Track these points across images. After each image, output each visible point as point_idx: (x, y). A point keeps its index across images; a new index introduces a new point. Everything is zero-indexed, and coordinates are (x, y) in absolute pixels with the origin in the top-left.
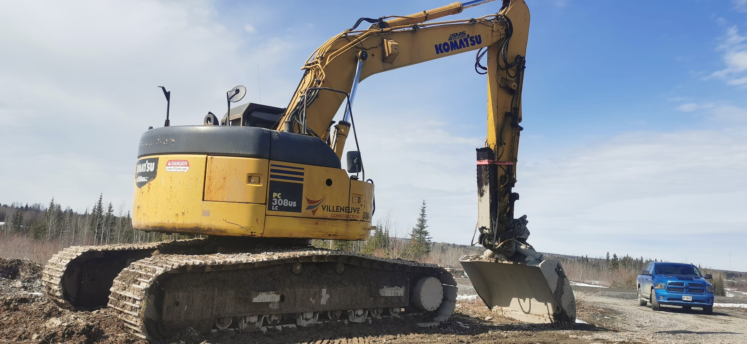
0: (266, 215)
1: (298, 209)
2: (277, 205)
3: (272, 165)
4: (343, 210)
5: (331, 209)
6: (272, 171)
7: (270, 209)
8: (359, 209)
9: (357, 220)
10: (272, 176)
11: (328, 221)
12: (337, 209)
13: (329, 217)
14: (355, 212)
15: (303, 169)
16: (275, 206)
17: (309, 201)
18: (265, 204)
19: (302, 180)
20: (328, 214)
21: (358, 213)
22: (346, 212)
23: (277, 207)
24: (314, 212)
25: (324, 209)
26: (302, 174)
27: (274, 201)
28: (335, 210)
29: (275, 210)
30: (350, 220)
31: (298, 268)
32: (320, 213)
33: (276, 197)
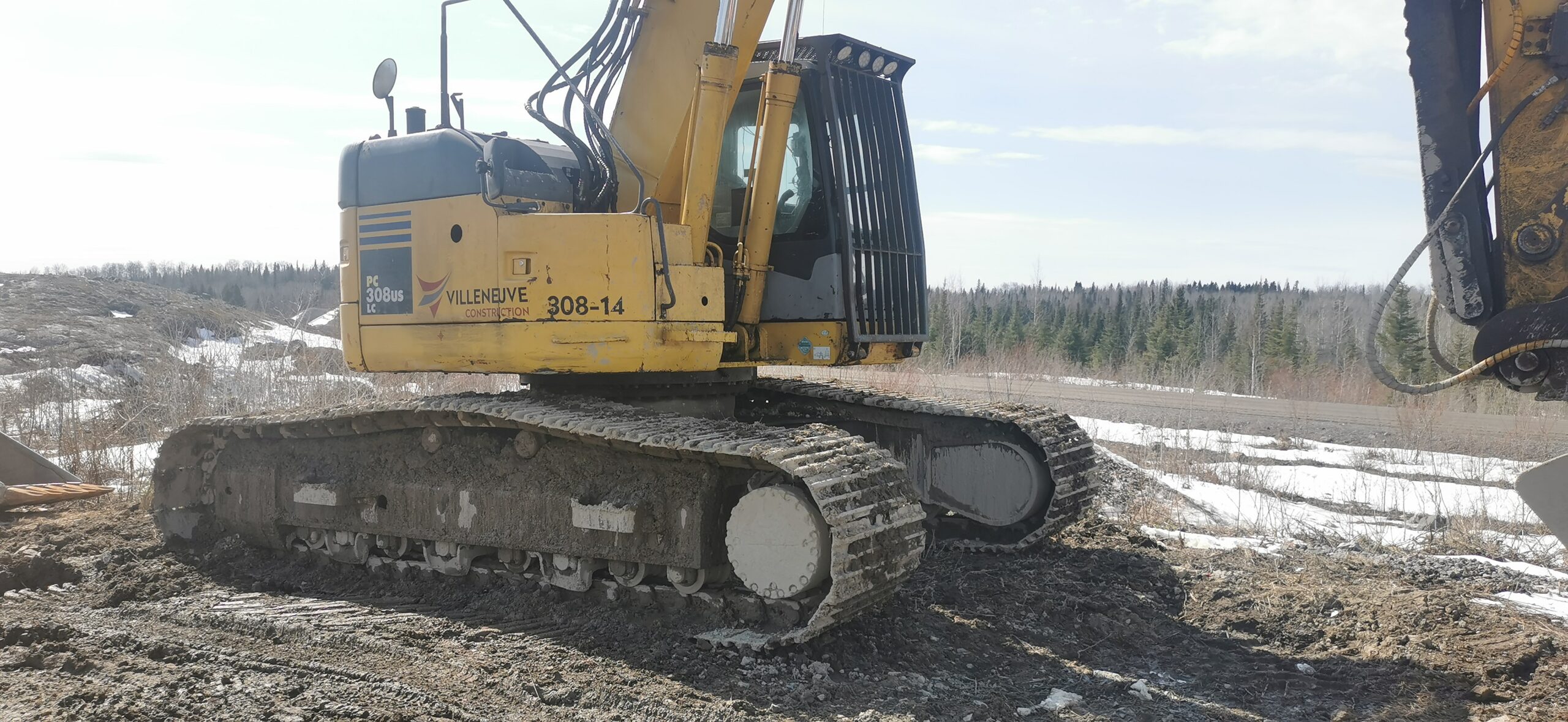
0: (361, 326)
1: (405, 306)
2: (374, 301)
3: (362, 218)
4: (488, 299)
5: (464, 300)
6: (364, 229)
7: (365, 312)
8: (523, 291)
9: (524, 321)
10: (364, 241)
11: (460, 327)
12: (476, 296)
13: (462, 319)
14: (512, 298)
15: (409, 213)
16: (371, 304)
17: (426, 286)
18: (357, 302)
19: (408, 238)
20: (460, 312)
21: (521, 300)
22: (493, 302)
23: (374, 305)
24: (434, 309)
25: (451, 301)
26: (408, 225)
27: (368, 295)
28: (472, 299)
29: (372, 313)
30: (504, 321)
31: (432, 438)
32: (447, 311)
33: (372, 286)
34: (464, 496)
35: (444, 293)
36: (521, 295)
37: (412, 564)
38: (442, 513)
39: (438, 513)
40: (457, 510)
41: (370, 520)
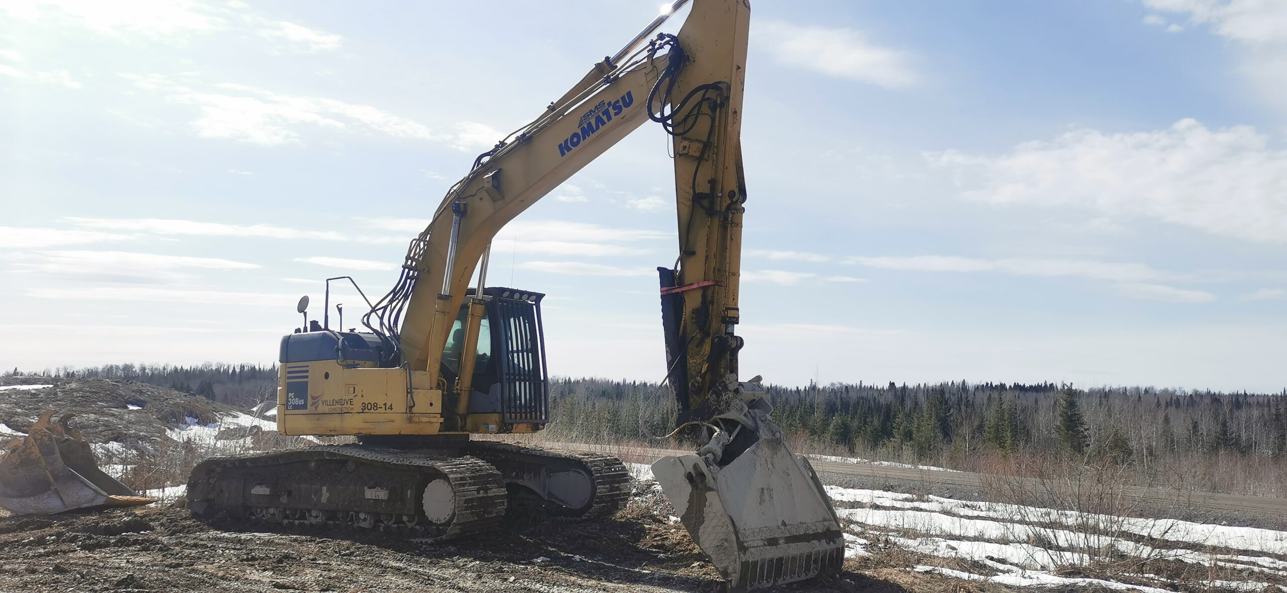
0: (285, 415)
1: (304, 407)
2: (292, 404)
3: (288, 368)
4: (338, 403)
5: (329, 404)
6: (289, 372)
7: (287, 409)
8: (351, 401)
9: (352, 413)
10: (289, 378)
11: (326, 415)
12: (333, 402)
13: (327, 412)
14: (347, 403)
15: (308, 366)
16: (290, 405)
17: (313, 398)
18: (284, 405)
19: (307, 377)
20: (326, 409)
21: (351, 404)
22: (340, 405)
23: (291, 406)
24: (316, 408)
25: (323, 404)
26: (307, 371)
27: (289, 401)
28: (331, 404)
29: (290, 409)
30: (344, 413)
31: (313, 464)
32: (322, 408)
33: (291, 397)
34: (325, 488)
35: (320, 401)
36: (351, 402)
37: (301, 521)
38: (315, 496)
39: (313, 497)
40: (321, 495)
41: (284, 502)
